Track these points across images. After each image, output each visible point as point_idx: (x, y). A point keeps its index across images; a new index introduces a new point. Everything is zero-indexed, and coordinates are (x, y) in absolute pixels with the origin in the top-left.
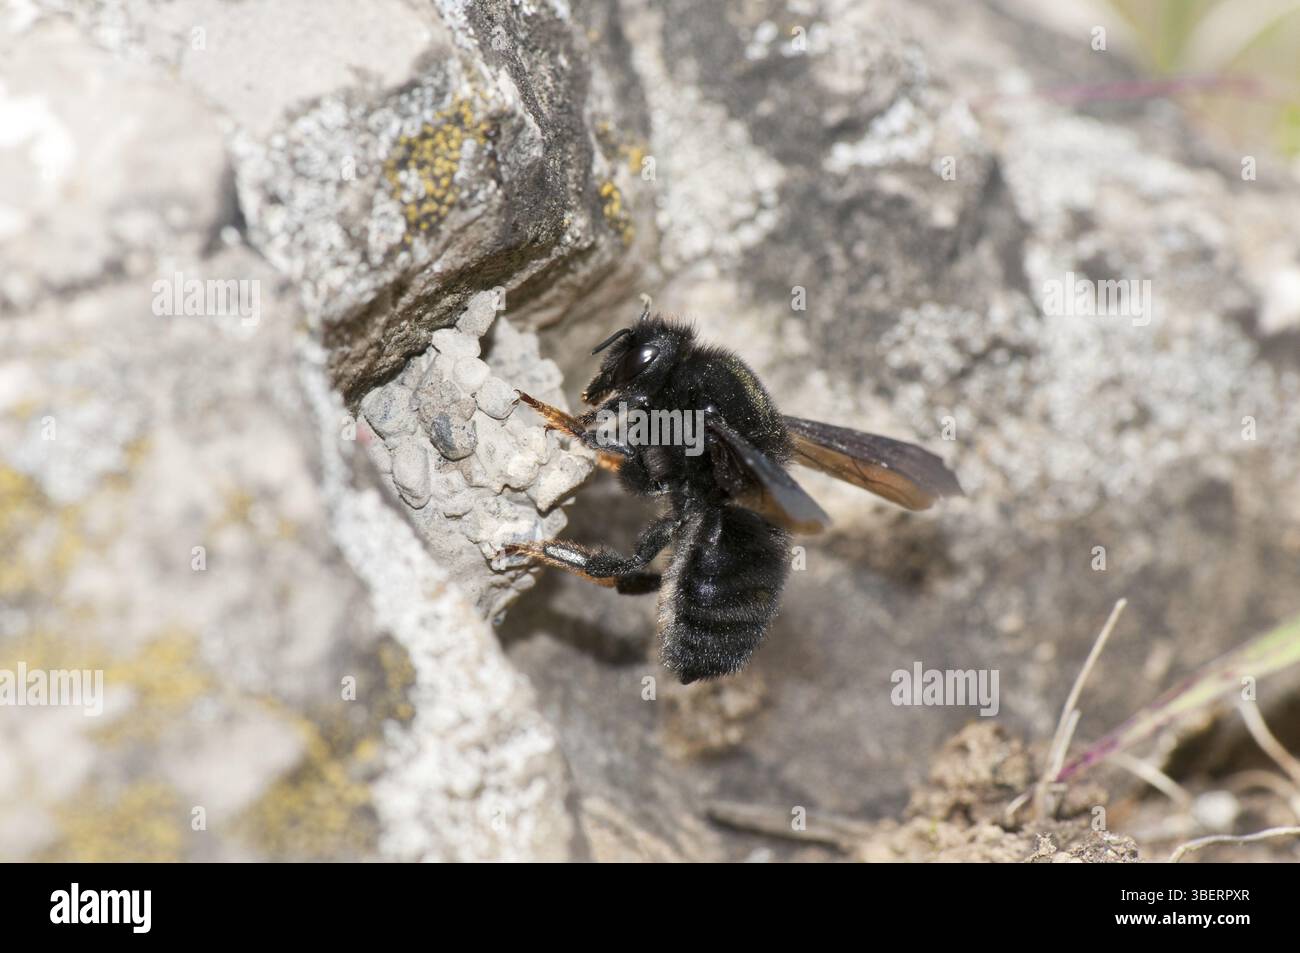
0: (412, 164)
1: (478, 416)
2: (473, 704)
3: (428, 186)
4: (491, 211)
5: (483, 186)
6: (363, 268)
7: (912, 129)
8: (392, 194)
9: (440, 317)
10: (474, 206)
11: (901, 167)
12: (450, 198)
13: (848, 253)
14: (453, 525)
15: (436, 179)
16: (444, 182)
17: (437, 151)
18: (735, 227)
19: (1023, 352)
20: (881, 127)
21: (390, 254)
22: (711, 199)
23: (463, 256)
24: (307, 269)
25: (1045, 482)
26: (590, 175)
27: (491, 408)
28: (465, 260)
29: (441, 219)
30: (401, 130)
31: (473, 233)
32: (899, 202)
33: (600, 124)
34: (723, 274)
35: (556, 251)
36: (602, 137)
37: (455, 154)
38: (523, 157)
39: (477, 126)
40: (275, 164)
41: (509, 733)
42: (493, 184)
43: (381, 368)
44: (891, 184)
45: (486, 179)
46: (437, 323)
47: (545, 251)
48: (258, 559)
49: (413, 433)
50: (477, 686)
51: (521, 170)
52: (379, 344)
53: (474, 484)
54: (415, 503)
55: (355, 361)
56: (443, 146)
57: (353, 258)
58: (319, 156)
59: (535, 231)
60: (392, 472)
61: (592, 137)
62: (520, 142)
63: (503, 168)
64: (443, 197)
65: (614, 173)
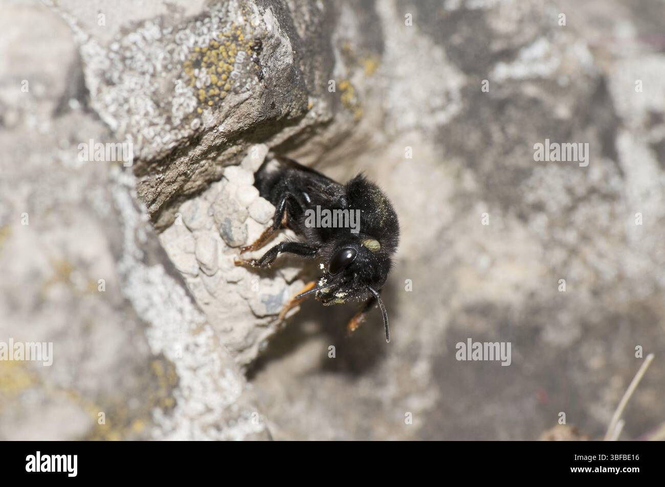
0: (203, 64)
1: (249, 221)
2: (215, 400)
3: (213, 79)
4: (254, 95)
5: (249, 80)
6: (168, 127)
7: (547, 57)
8: (188, 82)
9: (229, 159)
10: (244, 92)
11: (538, 80)
12: (227, 86)
13: (503, 130)
14: (232, 287)
15: (218, 74)
16: (224, 76)
17: (221, 57)
18: (433, 111)
19: (611, 197)
20: (526, 54)
21: (186, 119)
22: (420, 94)
23: (239, 123)
24: (129, 126)
25: (621, 277)
26: (331, 76)
27: (257, 217)
28: (241, 125)
29: (222, 99)
30: (196, 43)
31: (244, 108)
32: (535, 102)
33: (344, 45)
34: (425, 139)
35: (304, 123)
36: (345, 53)
37: (232, 60)
38: (279, 63)
39: (247, 43)
40: (111, 60)
41: (236, 420)
42: (256, 78)
43: (190, 189)
44: (531, 91)
45: (253, 76)
46: (227, 163)
47: (296, 121)
48: (73, 304)
49: (210, 230)
50: (218, 389)
51: (278, 71)
52: (185, 174)
54: (208, 273)
55: (169, 184)
56: (224, 54)
57: (161, 121)
58: (140, 57)
59: (287, 109)
60: (195, 253)
61: (337, 53)
62: (278, 54)
63: (264, 70)
64: (224, 85)
65: (350, 75)
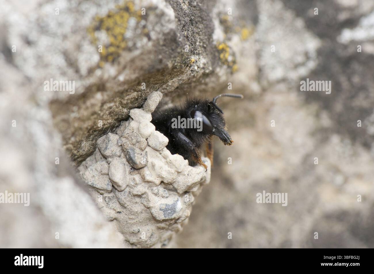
0: (103, 29)
1: (148, 149)
3: (111, 40)
4: (146, 52)
5: (140, 40)
8: (91, 43)
9: (131, 103)
10: (136, 50)
12: (123, 45)
14: (137, 200)
15: (115, 37)
16: (119, 38)
17: (117, 23)
18: (296, 67)
20: (365, 22)
21: (91, 70)
23: (135, 74)
26: (211, 40)
27: (154, 145)
29: (119, 55)
30: (97, 13)
31: (138, 63)
33: (223, 17)
34: (290, 89)
37: (126, 25)
38: (165, 28)
42: (146, 40)
44: (369, 49)
45: (142, 37)
46: (131, 106)
49: (119, 157)
51: (163, 34)
53: (146, 180)
54: (119, 189)
55: (84, 120)
56: (119, 21)
59: (173, 63)
62: (163, 21)
63: (152, 33)
65: (228, 39)
